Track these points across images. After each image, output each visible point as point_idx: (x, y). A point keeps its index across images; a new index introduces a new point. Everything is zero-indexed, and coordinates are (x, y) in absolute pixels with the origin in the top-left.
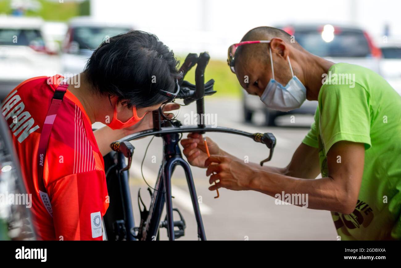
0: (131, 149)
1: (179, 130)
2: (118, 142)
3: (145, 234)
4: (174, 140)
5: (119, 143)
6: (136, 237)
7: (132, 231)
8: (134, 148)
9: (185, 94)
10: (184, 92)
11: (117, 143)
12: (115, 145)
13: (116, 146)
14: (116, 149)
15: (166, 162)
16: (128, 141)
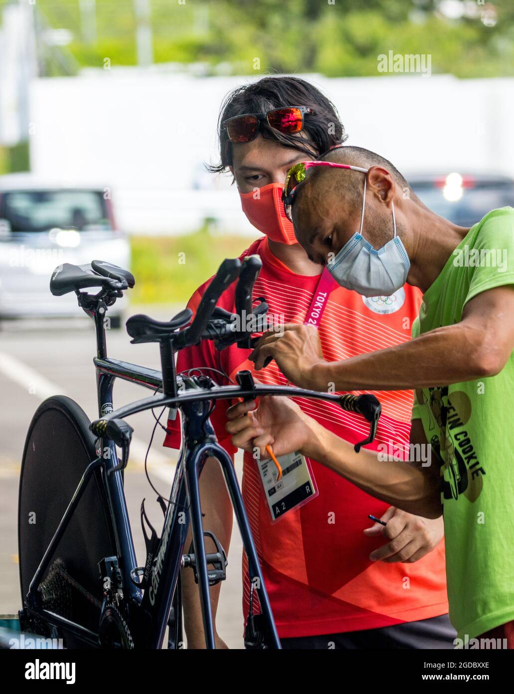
0: (127, 431)
1: (209, 394)
2: (103, 420)
3: (155, 581)
4: (200, 413)
5: (105, 422)
6: (140, 586)
7: (134, 575)
8: (132, 431)
9: (218, 331)
10: (215, 326)
11: (101, 422)
12: (98, 426)
13: (101, 427)
14: (100, 433)
15: (189, 452)
16: (121, 418)
